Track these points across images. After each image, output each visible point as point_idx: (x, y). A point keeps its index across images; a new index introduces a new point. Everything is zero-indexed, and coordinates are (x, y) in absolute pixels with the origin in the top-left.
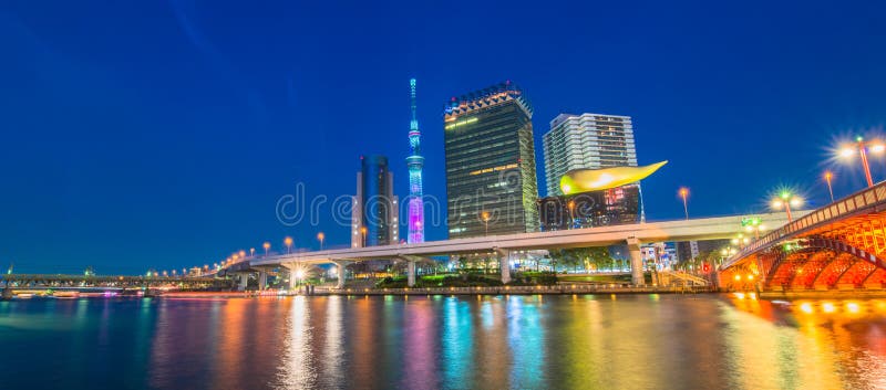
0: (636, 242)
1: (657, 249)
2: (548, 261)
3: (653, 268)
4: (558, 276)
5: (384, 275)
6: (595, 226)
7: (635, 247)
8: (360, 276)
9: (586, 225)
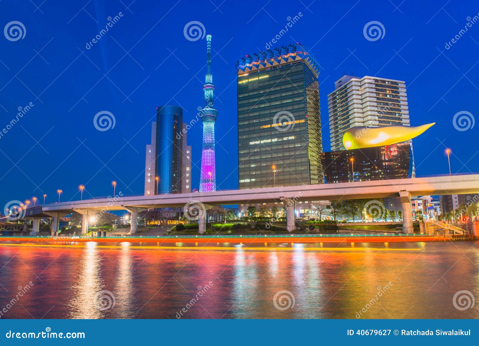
0: (407, 194)
1: (425, 202)
2: (330, 210)
3: (421, 219)
4: (338, 225)
5: (176, 223)
6: (372, 179)
7: (406, 199)
8: (152, 223)
9: (365, 178)
